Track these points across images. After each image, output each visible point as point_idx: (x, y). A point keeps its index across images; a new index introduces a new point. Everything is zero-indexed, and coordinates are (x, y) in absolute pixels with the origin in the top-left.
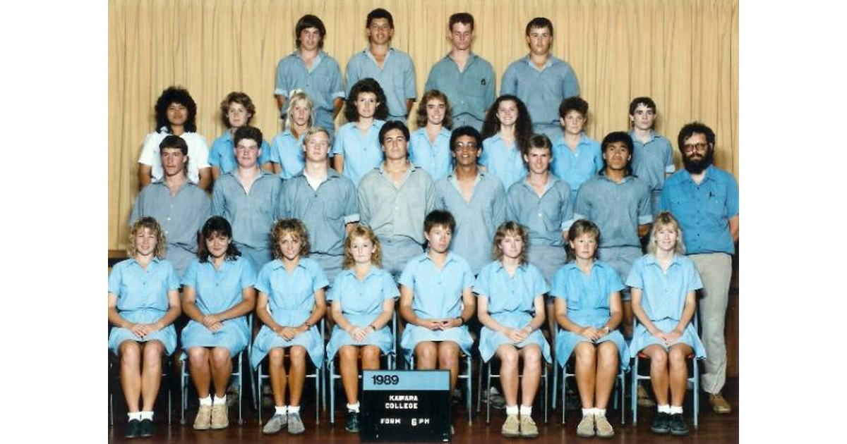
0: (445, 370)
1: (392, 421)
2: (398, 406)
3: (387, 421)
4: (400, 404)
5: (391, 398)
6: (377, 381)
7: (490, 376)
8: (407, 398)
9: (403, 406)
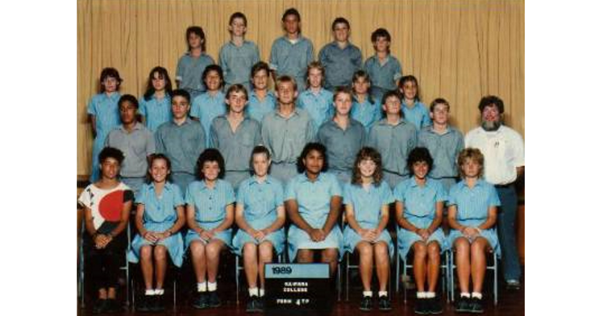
0: (326, 263)
1: (285, 301)
2: (293, 289)
3: (282, 301)
4: (295, 289)
5: (286, 284)
6: (276, 272)
7: (349, 266)
8: (299, 284)
9: (296, 289)
